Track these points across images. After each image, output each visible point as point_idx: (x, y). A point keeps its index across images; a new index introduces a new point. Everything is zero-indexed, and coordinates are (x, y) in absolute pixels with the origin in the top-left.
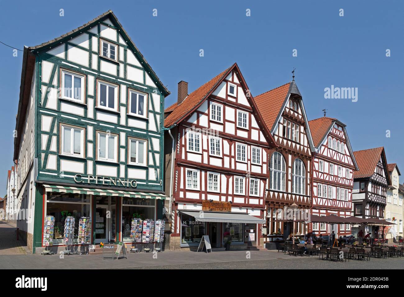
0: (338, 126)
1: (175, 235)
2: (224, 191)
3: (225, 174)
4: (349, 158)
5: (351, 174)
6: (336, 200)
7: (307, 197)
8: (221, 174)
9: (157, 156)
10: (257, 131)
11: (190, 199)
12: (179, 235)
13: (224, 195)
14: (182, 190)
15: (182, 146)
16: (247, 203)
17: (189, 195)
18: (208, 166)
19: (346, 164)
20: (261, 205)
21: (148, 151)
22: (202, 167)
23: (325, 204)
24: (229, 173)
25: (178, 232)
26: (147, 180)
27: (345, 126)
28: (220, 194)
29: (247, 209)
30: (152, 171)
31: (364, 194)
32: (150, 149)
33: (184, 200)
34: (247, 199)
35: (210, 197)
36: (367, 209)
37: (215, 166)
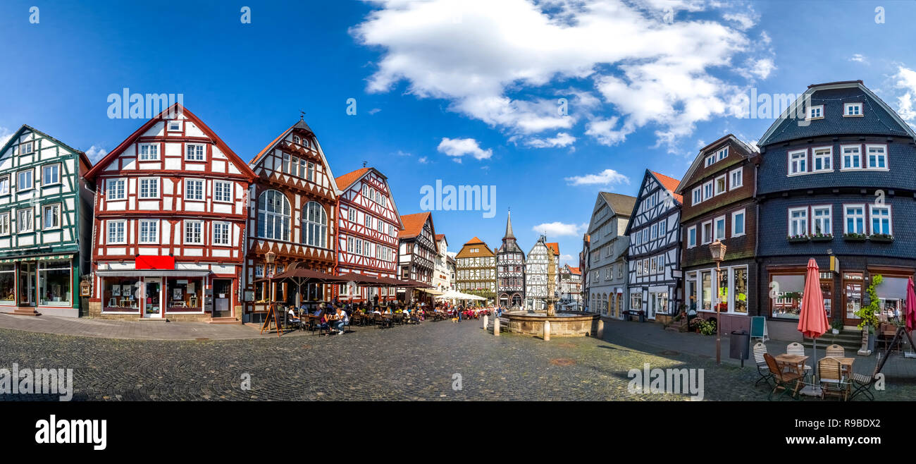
0: (378, 176)
1: (95, 300)
2: (166, 241)
3: (168, 219)
4: (392, 214)
5: (396, 233)
6: (374, 259)
7: (329, 251)
8: (161, 220)
9: (72, 215)
10: (224, 163)
11: (112, 256)
12: (100, 300)
13: (166, 246)
14: (101, 247)
15: (100, 197)
16: (208, 255)
17: (111, 252)
18: (136, 212)
19: (389, 220)
20: (235, 258)
21: (62, 212)
22: (128, 215)
23: (358, 262)
24: (173, 217)
25: (98, 297)
26: (62, 241)
27: (386, 178)
28: (160, 246)
29: (210, 265)
30: (66, 232)
31: (410, 256)
32: (64, 210)
33: (104, 258)
34: (208, 250)
35: (142, 252)
36: (413, 273)
37: (147, 211)
